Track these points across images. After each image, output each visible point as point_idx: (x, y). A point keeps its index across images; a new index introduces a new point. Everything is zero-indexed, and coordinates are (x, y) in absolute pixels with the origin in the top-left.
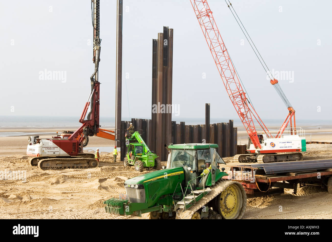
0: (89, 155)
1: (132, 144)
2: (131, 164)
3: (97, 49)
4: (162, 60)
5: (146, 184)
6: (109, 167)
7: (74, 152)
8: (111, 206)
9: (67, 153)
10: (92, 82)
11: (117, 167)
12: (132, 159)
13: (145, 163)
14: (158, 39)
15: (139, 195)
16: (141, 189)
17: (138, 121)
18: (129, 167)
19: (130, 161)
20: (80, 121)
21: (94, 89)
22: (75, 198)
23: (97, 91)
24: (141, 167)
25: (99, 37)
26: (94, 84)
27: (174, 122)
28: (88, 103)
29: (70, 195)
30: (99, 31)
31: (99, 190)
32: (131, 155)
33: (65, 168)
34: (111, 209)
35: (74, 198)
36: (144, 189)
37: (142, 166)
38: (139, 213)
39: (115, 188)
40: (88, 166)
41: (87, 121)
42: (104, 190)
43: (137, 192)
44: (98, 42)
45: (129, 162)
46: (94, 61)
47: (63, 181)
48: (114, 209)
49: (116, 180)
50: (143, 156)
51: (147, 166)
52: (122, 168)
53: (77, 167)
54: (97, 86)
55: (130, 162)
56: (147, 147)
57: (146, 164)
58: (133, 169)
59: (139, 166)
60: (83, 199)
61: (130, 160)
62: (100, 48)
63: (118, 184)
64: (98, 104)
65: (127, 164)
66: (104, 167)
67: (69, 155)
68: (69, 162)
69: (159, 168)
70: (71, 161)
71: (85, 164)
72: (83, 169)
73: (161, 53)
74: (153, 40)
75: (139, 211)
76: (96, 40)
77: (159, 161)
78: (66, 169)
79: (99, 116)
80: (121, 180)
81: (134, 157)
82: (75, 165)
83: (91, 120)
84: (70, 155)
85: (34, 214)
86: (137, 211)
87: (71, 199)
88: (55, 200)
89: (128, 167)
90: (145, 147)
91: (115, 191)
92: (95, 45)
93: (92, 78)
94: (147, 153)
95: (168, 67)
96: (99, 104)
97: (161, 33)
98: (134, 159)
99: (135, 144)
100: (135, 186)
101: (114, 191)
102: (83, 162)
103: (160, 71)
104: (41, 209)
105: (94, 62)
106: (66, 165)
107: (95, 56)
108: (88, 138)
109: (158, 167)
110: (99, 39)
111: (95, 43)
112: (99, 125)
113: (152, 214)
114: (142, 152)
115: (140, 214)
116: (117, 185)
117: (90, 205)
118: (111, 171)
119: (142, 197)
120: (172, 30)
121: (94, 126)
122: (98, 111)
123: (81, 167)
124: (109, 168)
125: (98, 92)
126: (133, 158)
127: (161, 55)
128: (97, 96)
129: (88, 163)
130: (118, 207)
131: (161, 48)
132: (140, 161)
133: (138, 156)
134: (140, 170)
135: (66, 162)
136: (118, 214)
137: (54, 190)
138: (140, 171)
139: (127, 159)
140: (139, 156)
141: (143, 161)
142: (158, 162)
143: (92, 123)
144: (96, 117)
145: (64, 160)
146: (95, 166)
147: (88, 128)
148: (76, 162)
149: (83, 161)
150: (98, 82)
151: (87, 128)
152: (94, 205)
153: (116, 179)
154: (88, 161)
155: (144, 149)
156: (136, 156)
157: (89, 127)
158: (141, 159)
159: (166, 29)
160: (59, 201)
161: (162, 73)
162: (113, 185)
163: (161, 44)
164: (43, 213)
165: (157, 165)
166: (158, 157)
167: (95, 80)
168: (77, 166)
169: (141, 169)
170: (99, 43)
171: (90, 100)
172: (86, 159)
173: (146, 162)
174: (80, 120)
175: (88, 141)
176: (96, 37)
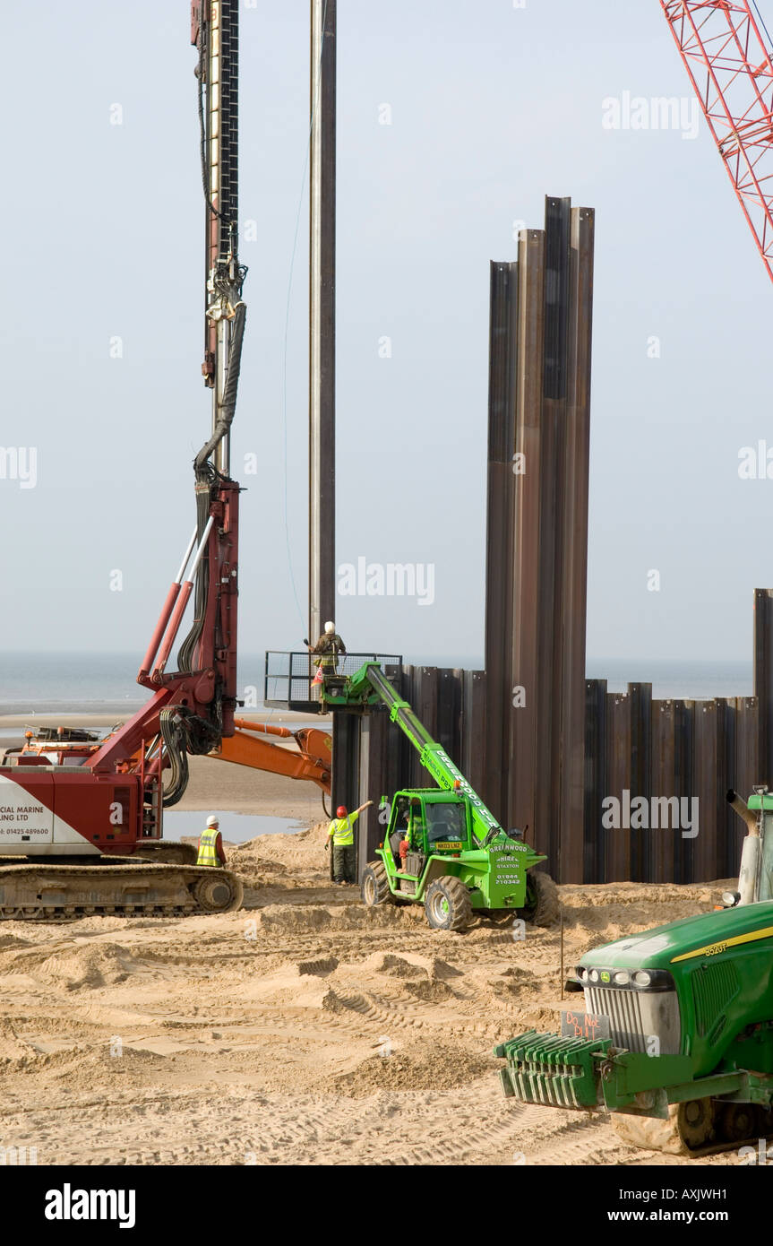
0: (167, 852)
1: (411, 795)
2: (403, 894)
3: (223, 317)
4: (537, 369)
5: (684, 972)
6: (296, 909)
7: (122, 833)
8: (533, 1065)
9: (86, 841)
10: (199, 480)
11: (334, 911)
12: (409, 872)
13: (476, 889)
14: (518, 263)
15: (656, 1016)
16: (663, 991)
17: (418, 680)
18: (393, 912)
19: (398, 880)
20: (144, 680)
21: (211, 519)
22: (241, 1048)
23: (226, 528)
24: (459, 912)
25: (235, 257)
26: (214, 491)
27: (596, 681)
28: (179, 587)
29: (206, 1035)
30: (235, 228)
31: (328, 1016)
32: (401, 852)
33: (80, 912)
34: (535, 1078)
35: (235, 1049)
36: (675, 993)
37: (467, 903)
38: (656, 1103)
39: (401, 1007)
40: (190, 905)
41: (176, 676)
42: (354, 1014)
43: (646, 1005)
44: (232, 282)
45: (392, 886)
46: (212, 376)
47: (116, 974)
48: (550, 1079)
49: (389, 971)
50: (468, 856)
51: (489, 903)
52: (362, 915)
53: (139, 910)
54: (227, 500)
55: (398, 888)
56: (485, 811)
57: (482, 894)
58: (417, 920)
59: (450, 903)
60: (280, 1052)
61: (398, 874)
62: (242, 309)
63: (409, 986)
64: (231, 590)
65: (381, 897)
66: (270, 910)
67: (94, 850)
68: (102, 883)
69: (547, 914)
70: (110, 878)
71: (179, 891)
72: (167, 920)
73: (534, 334)
74: (494, 266)
75: (656, 1093)
76: (223, 270)
77: (545, 881)
78: (86, 920)
79: (236, 653)
80: (413, 971)
81: (421, 860)
82: (129, 898)
83: (198, 674)
84: (101, 848)
85: (107, 1115)
86: (649, 1091)
87: (221, 1053)
88: (154, 1054)
89: (389, 908)
90: (473, 809)
91: (407, 1020)
92: (214, 296)
93: (200, 461)
94: (489, 840)
95: (569, 403)
96: (236, 593)
97: (531, 233)
98: (422, 869)
99: (426, 795)
100: (634, 976)
101: (399, 1017)
102: (165, 883)
103: (526, 425)
104: (117, 1094)
105: (207, 381)
106: (83, 900)
107: (213, 349)
108: (184, 765)
109: (543, 912)
110: (237, 267)
111: (215, 285)
112: (237, 699)
113: (683, 1113)
114: (462, 834)
115: (661, 1107)
116: (406, 994)
117: (342, 1078)
118: (310, 931)
119: (668, 1026)
120: (588, 214)
121: (212, 704)
122: (228, 629)
123: (159, 910)
124: (299, 916)
125: (230, 532)
126: (418, 865)
127: (534, 342)
128: (226, 550)
129: (191, 887)
130: (570, 1071)
131: (535, 304)
132: (454, 881)
133: (442, 853)
134: (456, 923)
135: (85, 884)
136: (571, 1099)
137: (114, 1012)
138: (457, 931)
139: (380, 869)
140: (449, 853)
141: (468, 878)
142: (543, 886)
143: (204, 689)
144: (220, 656)
145: (74, 871)
146: (225, 903)
147: (183, 713)
148: (132, 884)
149: (167, 877)
150: (228, 480)
151: (183, 716)
152: (358, 1077)
153: (388, 962)
154: (192, 880)
155: (472, 818)
156: (431, 853)
157: (191, 706)
158: (458, 870)
159: (557, 210)
160: (174, 1060)
161: (536, 435)
162: (385, 992)
163: (535, 287)
164: (144, 1109)
165: (536, 899)
166: (544, 861)
167: (215, 469)
168: (138, 904)
169: (461, 920)
170: (238, 283)
171: (191, 576)
172: (182, 871)
173: (483, 883)
174: (144, 673)
175: (184, 777)
176: (222, 257)
